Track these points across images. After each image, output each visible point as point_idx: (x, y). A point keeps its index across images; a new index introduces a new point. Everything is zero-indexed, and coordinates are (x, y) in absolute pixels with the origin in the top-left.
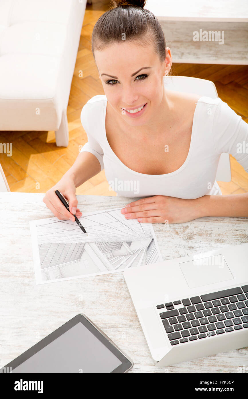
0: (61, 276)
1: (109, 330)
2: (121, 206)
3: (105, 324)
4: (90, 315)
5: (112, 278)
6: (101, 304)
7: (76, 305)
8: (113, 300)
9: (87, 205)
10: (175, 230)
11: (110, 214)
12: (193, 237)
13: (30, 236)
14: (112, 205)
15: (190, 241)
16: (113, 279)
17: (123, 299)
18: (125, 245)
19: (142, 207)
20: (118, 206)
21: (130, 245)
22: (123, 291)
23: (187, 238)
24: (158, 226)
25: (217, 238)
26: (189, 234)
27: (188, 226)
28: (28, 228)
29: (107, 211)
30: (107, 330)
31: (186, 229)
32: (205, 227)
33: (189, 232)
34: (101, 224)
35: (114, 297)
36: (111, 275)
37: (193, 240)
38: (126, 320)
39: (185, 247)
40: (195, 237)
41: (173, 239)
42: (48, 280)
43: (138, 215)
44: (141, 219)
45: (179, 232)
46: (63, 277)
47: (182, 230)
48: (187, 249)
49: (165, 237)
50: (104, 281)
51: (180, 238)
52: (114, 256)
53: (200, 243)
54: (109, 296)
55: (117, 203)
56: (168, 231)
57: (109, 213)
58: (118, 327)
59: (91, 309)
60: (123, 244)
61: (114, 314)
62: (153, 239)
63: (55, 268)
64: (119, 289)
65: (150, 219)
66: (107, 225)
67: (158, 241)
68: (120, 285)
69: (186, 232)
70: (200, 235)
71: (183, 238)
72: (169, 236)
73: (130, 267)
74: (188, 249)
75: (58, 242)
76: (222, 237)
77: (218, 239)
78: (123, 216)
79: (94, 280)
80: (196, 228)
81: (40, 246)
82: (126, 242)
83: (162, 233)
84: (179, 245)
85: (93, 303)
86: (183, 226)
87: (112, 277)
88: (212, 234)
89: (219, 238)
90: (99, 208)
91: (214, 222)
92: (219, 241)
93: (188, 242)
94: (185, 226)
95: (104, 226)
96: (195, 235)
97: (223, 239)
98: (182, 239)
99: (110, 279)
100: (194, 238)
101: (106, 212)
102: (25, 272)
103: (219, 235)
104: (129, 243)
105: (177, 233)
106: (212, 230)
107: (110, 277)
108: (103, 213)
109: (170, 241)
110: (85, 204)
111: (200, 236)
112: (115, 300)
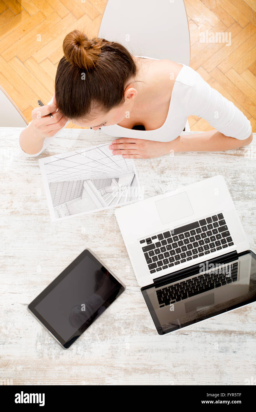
0: (69, 213)
1: (107, 259)
2: (109, 140)
3: (105, 255)
4: (93, 247)
5: (106, 213)
6: (100, 237)
7: (83, 239)
8: (109, 234)
9: (81, 140)
10: (151, 165)
11: (100, 149)
12: (165, 171)
13: (41, 174)
14: (102, 139)
15: (163, 175)
16: (107, 215)
17: (115, 233)
18: (114, 181)
20: (106, 140)
21: (118, 182)
22: (115, 225)
23: (160, 172)
24: (138, 161)
25: (182, 172)
26: (162, 169)
27: (161, 160)
28: (38, 166)
29: (98, 146)
30: (106, 259)
31: (160, 163)
32: (173, 160)
33: (162, 166)
34: (95, 161)
35: (109, 231)
36: (105, 211)
37: (165, 175)
38: (118, 251)
39: (159, 182)
40: (166, 171)
41: (150, 173)
42: (60, 217)
43: (123, 152)
44: (125, 156)
45: (154, 167)
46: (70, 215)
47: (156, 164)
48: (161, 184)
49: (144, 172)
50: (101, 216)
51: (155, 172)
52: (106, 193)
53: (170, 177)
54: (105, 230)
55: (105, 137)
56: (146, 166)
57: (99, 148)
58: (113, 257)
59: (94, 242)
60: (113, 180)
61: (110, 246)
62: (135, 174)
63: (63, 206)
64: (112, 223)
66: (99, 161)
67: (138, 177)
68: (113, 220)
69: (159, 167)
70: (170, 169)
71: (157, 172)
72: (146, 171)
73: (119, 203)
74: (161, 183)
75: (63, 181)
76: (186, 171)
77: (183, 173)
79: (93, 216)
80: (167, 162)
81: (50, 184)
82: (115, 178)
83: (141, 168)
84: (155, 180)
85: (94, 237)
86: (157, 160)
87: (106, 212)
88: (179, 167)
89: (184, 171)
90: (91, 143)
91: (180, 155)
92: (184, 175)
93: (161, 176)
94: (158, 160)
96: (166, 169)
97: (187, 172)
98: (156, 173)
99: (105, 214)
100: (165, 172)
101: (97, 148)
102: (42, 210)
103: (184, 168)
104: (117, 179)
105: (153, 167)
106: (179, 164)
107: (105, 213)
108: (95, 149)
109: (147, 176)
110: (80, 139)
111: (170, 170)
112: (110, 234)
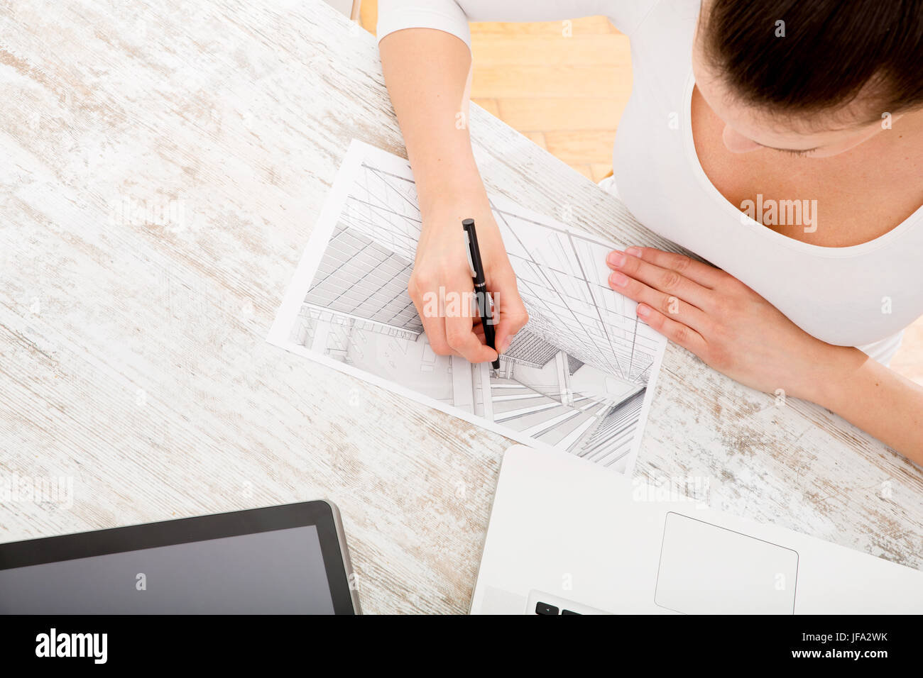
0: (344, 354)
1: (376, 590)
2: (616, 238)
3: (378, 568)
4: (352, 517)
5: (471, 442)
6: (400, 501)
7: (334, 465)
8: (437, 510)
9: (528, 179)
10: (716, 398)
11: (574, 243)
12: (753, 448)
13: (330, 185)
14: (596, 221)
15: (738, 455)
16: (470, 446)
17: (463, 522)
18: (561, 362)
19: (669, 280)
20: (608, 233)
21: (572, 372)
22: (477, 499)
23: (734, 440)
24: (680, 356)
25: (814, 490)
26: (747, 434)
27: (757, 407)
28: (335, 157)
29: (572, 230)
30: (372, 588)
31: (750, 412)
32: (802, 435)
33: (751, 427)
34: (534, 262)
35: (443, 501)
36: (472, 432)
37: (746, 458)
38: (435, 590)
39: (713, 467)
40: (757, 451)
41: (697, 421)
42: (304, 345)
43: (648, 294)
44: (646, 311)
45: (724, 411)
46: (345, 361)
47: (736, 408)
48: (716, 476)
49: (679, 401)
50: (446, 438)
51: (718, 429)
52: (513, 378)
53: (762, 478)
54: (432, 491)
55: (609, 222)
56: (697, 389)
57: (572, 237)
58: (404, 597)
59: (367, 500)
60: (559, 356)
61: (416, 552)
62: (645, 389)
63: (340, 322)
64: (471, 486)
65: (670, 325)
66: (548, 273)
67: (652, 404)
68: (480, 476)
69: (742, 423)
70: (775, 453)
71: (724, 434)
72: (689, 407)
73: (536, 436)
74: (720, 475)
75: (391, 248)
76: (830, 496)
77: (817, 495)
78: (606, 272)
79: (421, 419)
80: (776, 426)
81: (341, 231)
82: (568, 355)
83: (679, 386)
84: (703, 451)
85: (381, 486)
86: (746, 398)
87: (472, 437)
88: (809, 469)
89: (821, 493)
90: (555, 209)
91: (834, 436)
92: (816, 502)
93: (731, 453)
94: (750, 401)
95: (539, 273)
96: (762, 444)
97: (829, 501)
98: (720, 435)
99: (464, 441)
100: (752, 454)
101: (566, 232)
102: (259, 285)
103: (826, 483)
104: (575, 364)
105: (718, 409)
106: (814, 458)
107: (465, 436)
108: (558, 233)
109: (683, 424)
110: (524, 175)
111: (774, 456)
112: (441, 514)
